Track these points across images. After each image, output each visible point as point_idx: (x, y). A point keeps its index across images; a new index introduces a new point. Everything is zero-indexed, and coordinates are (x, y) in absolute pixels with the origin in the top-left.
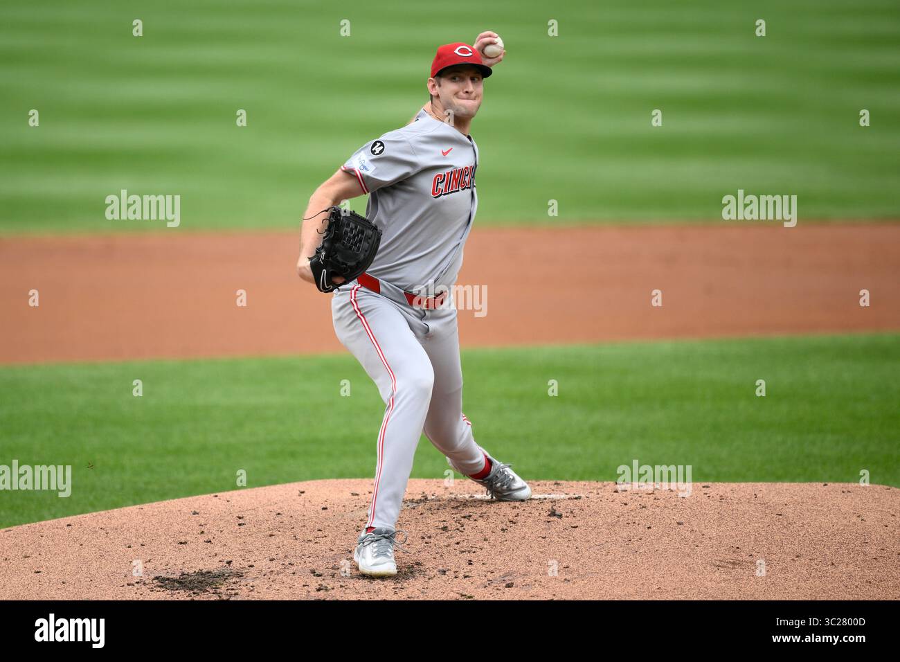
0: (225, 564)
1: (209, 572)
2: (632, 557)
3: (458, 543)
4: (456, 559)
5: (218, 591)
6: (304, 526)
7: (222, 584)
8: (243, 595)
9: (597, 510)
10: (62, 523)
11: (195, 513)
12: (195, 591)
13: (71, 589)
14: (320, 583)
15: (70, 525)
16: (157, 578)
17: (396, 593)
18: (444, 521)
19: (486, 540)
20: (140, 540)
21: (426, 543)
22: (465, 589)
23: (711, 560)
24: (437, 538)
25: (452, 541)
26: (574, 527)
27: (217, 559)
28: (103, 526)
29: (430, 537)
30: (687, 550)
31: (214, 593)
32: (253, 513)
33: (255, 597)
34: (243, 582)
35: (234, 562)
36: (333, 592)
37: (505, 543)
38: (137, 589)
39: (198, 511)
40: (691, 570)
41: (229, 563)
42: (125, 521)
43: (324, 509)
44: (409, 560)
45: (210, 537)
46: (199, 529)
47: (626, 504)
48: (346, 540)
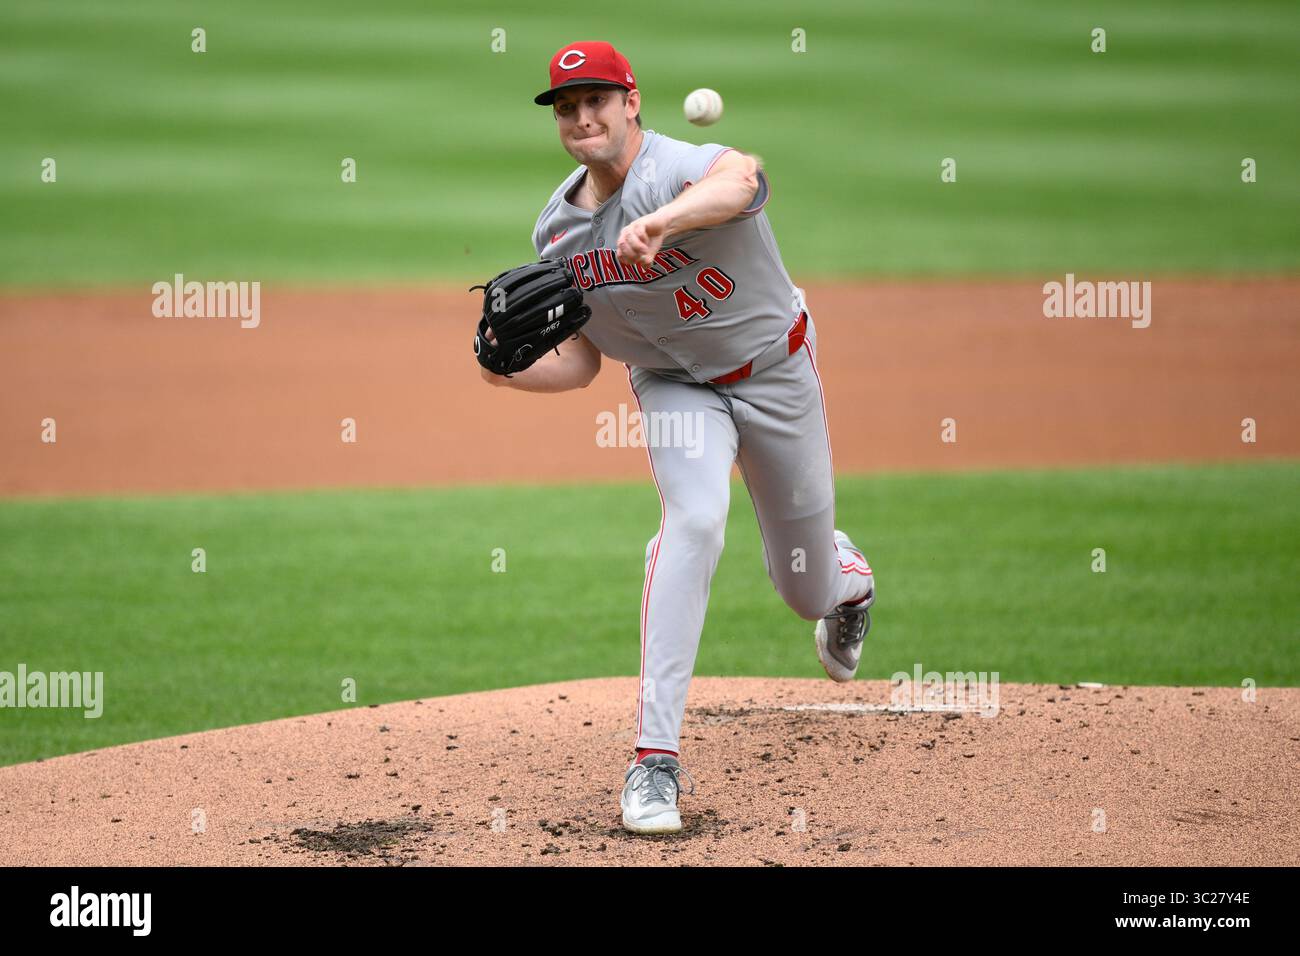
0: (409, 810)
1: (382, 823)
2: (1048, 805)
3: (780, 781)
4: (770, 805)
5: (388, 852)
6: (549, 751)
7: (396, 843)
8: (427, 859)
9: (1011, 730)
10: (175, 745)
11: (384, 729)
12: (352, 853)
13: (161, 847)
14: (549, 841)
15: (186, 747)
16: (297, 832)
17: (664, 858)
18: (768, 745)
19: (825, 775)
20: (288, 772)
21: (731, 779)
22: (775, 852)
23: (1171, 811)
24: (751, 771)
25: (773, 777)
26: (969, 757)
27: (401, 802)
28: (236, 749)
29: (739, 770)
30: (1137, 794)
31: (380, 856)
32: (476, 730)
33: (444, 861)
34: (431, 840)
35: (424, 807)
36: (567, 855)
37: (854, 780)
38: (264, 849)
39: (388, 726)
40: (1137, 826)
41: (416, 808)
42: (272, 741)
43: (588, 724)
44: (697, 806)
45: (398, 767)
46: (382, 754)
47: (1058, 721)
48: (608, 775)
